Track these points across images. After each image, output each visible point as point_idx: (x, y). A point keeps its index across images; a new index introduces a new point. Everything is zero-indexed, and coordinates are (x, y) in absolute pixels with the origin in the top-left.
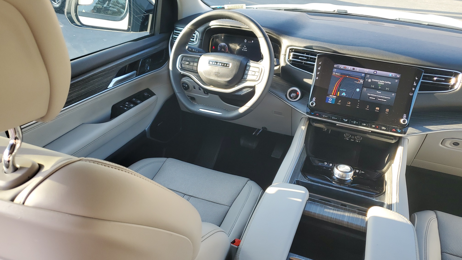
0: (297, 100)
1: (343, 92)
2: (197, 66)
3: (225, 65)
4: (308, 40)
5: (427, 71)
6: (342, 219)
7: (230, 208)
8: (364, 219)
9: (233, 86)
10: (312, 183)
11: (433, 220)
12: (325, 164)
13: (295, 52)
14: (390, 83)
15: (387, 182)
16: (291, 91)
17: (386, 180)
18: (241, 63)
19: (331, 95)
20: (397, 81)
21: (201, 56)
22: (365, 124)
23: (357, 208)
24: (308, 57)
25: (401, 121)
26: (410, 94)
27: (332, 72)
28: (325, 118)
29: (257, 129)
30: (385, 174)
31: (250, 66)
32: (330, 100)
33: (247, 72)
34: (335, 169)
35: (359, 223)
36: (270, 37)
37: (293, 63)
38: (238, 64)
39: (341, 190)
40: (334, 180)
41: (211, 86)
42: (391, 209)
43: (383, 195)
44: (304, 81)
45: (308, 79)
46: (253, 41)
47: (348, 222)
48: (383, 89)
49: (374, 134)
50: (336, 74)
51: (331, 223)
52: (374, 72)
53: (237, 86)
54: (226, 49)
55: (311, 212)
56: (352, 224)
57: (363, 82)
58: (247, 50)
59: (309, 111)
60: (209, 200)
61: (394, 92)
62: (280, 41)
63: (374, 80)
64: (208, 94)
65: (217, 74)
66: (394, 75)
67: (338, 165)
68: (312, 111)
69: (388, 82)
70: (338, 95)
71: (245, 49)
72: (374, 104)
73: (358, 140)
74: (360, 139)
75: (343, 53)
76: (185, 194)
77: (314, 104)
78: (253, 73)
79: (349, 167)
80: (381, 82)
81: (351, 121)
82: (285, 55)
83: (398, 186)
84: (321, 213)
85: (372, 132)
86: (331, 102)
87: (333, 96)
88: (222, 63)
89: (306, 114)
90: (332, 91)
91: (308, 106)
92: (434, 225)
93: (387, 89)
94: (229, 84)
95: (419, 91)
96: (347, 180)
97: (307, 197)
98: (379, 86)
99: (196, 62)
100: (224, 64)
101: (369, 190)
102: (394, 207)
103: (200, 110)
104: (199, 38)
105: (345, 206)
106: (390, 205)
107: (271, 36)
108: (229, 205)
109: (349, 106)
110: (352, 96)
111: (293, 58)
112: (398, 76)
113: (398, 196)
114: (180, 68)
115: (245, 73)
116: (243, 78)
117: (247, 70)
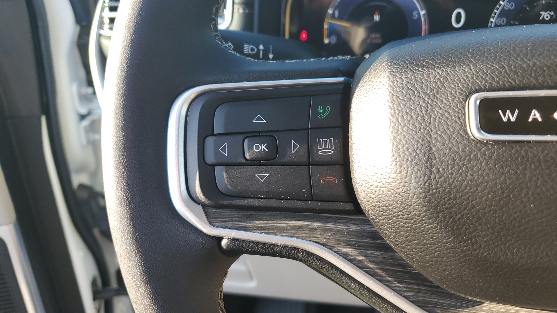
114: (204, 207)
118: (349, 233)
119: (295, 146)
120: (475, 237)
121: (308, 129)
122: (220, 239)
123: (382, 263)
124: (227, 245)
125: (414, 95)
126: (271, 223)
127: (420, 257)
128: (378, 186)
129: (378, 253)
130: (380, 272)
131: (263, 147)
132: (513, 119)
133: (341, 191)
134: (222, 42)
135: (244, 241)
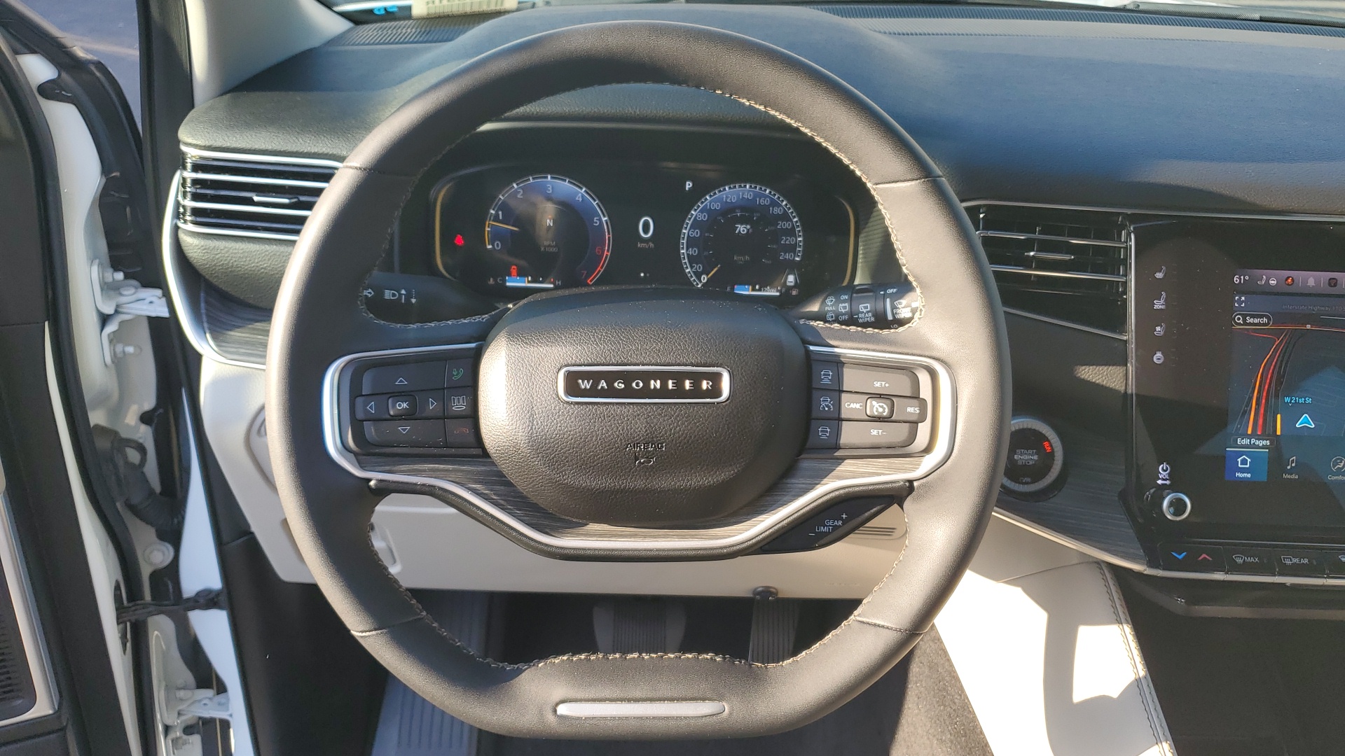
0: (1049, 485)
1: (1299, 411)
3: (690, 386)
19: (1245, 436)
27: (1229, 312)
28: (1246, 569)
31: (836, 364)
32: (1244, 462)
33: (825, 403)
45: (1102, 364)
50: (1249, 320)
65: (645, 454)
70: (1279, 432)
77: (1187, 509)
78: (878, 408)
86: (1249, 475)
87: (1253, 441)
88: (663, 377)
90: (1244, 415)
99: (460, 389)
100: (679, 378)
103: (562, 710)
109: (1339, 477)
114: (356, 454)
115: (814, 414)
116: (808, 445)
117: (826, 390)
118: (479, 473)
119: (433, 404)
120: (565, 471)
121: (444, 389)
122: (370, 480)
123: (505, 495)
124: (376, 485)
125: (523, 366)
126: (412, 467)
127: (530, 488)
128: (497, 435)
129: (502, 487)
130: (502, 502)
131: (405, 405)
132: (588, 387)
133: (471, 439)
134: (367, 313)
135: (389, 481)
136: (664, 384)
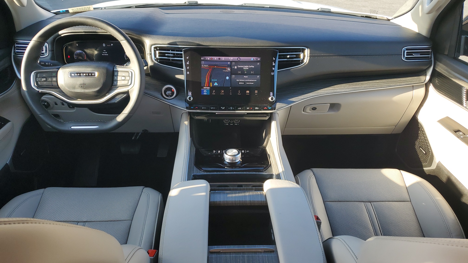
0: (174, 97)
1: (214, 82)
2: (56, 81)
3: (90, 75)
4: (170, 37)
5: (281, 51)
6: (245, 200)
7: (132, 222)
8: (263, 194)
9: (105, 96)
10: (208, 173)
11: (311, 178)
12: (214, 152)
13: (160, 50)
14: (253, 67)
15: (270, 155)
16: (165, 89)
17: (268, 153)
18: (107, 70)
19: (205, 87)
20: (258, 64)
21: (59, 69)
22: (240, 108)
23: (252, 185)
24: (174, 54)
25: (270, 99)
26: (272, 73)
27: (201, 65)
28: (204, 110)
29: (135, 133)
30: (266, 148)
31: (118, 71)
32: (205, 91)
33: (115, 78)
34: (225, 155)
35: (259, 199)
36: (132, 39)
37: (161, 61)
38: (105, 71)
39: (235, 173)
40: (226, 165)
41: (79, 100)
42: (280, 178)
43: (270, 167)
44: (176, 78)
45: (179, 75)
46: (112, 45)
47: (250, 201)
48: (248, 72)
49: (250, 115)
50: (205, 66)
51: (235, 206)
52: (238, 58)
53: (108, 95)
54: (84, 56)
55: (217, 201)
56: (254, 201)
57: (230, 70)
58: (108, 55)
59: (188, 106)
60: (107, 220)
61: (258, 74)
62: (142, 41)
63: (239, 66)
64: (74, 108)
65: (83, 86)
66: (255, 59)
67: (227, 150)
68: (190, 105)
69: (251, 66)
70: (211, 86)
71: (105, 54)
72: (244, 88)
73: (237, 124)
74: (238, 122)
75: (206, 45)
76: (78, 222)
77: (192, 99)
78: (123, 78)
79: (237, 150)
80: (246, 67)
81: (228, 108)
82: (151, 54)
83: (280, 157)
84: (226, 200)
85: (248, 114)
86: (206, 94)
87: (207, 87)
88: (86, 73)
89: (186, 109)
90: (205, 83)
91: (186, 101)
92: (313, 181)
93: (252, 72)
94: (100, 94)
95: (278, 70)
96: (237, 162)
97: (209, 188)
98: (245, 71)
99: (54, 77)
100: (89, 73)
101: (258, 166)
102: (282, 176)
103: (72, 127)
104: (49, 49)
105: (241, 186)
106: (278, 174)
107: (132, 37)
108: (130, 219)
109: (223, 94)
110: (224, 84)
111: (159, 56)
112: (259, 59)
113: (282, 165)
114: (37, 87)
115: (114, 80)
116: (113, 85)
117: (116, 76)
118: (58, 91)
119: (50, 79)
122: (39, 91)
125: (64, 72)
129: (62, 93)
131: (45, 79)
132: (73, 75)
133: (57, 85)
135: (43, 91)
136: (86, 75)
